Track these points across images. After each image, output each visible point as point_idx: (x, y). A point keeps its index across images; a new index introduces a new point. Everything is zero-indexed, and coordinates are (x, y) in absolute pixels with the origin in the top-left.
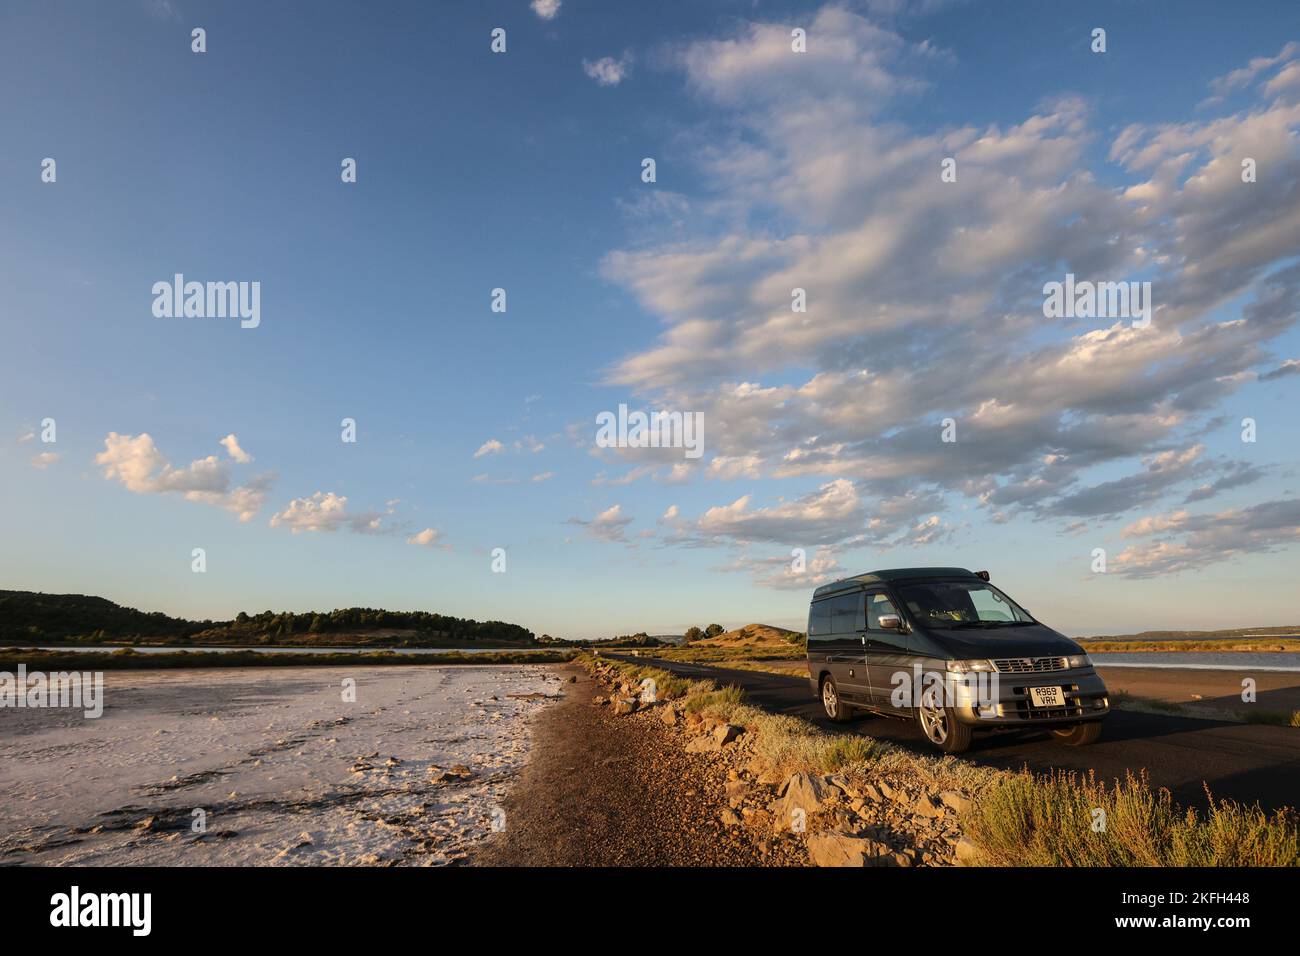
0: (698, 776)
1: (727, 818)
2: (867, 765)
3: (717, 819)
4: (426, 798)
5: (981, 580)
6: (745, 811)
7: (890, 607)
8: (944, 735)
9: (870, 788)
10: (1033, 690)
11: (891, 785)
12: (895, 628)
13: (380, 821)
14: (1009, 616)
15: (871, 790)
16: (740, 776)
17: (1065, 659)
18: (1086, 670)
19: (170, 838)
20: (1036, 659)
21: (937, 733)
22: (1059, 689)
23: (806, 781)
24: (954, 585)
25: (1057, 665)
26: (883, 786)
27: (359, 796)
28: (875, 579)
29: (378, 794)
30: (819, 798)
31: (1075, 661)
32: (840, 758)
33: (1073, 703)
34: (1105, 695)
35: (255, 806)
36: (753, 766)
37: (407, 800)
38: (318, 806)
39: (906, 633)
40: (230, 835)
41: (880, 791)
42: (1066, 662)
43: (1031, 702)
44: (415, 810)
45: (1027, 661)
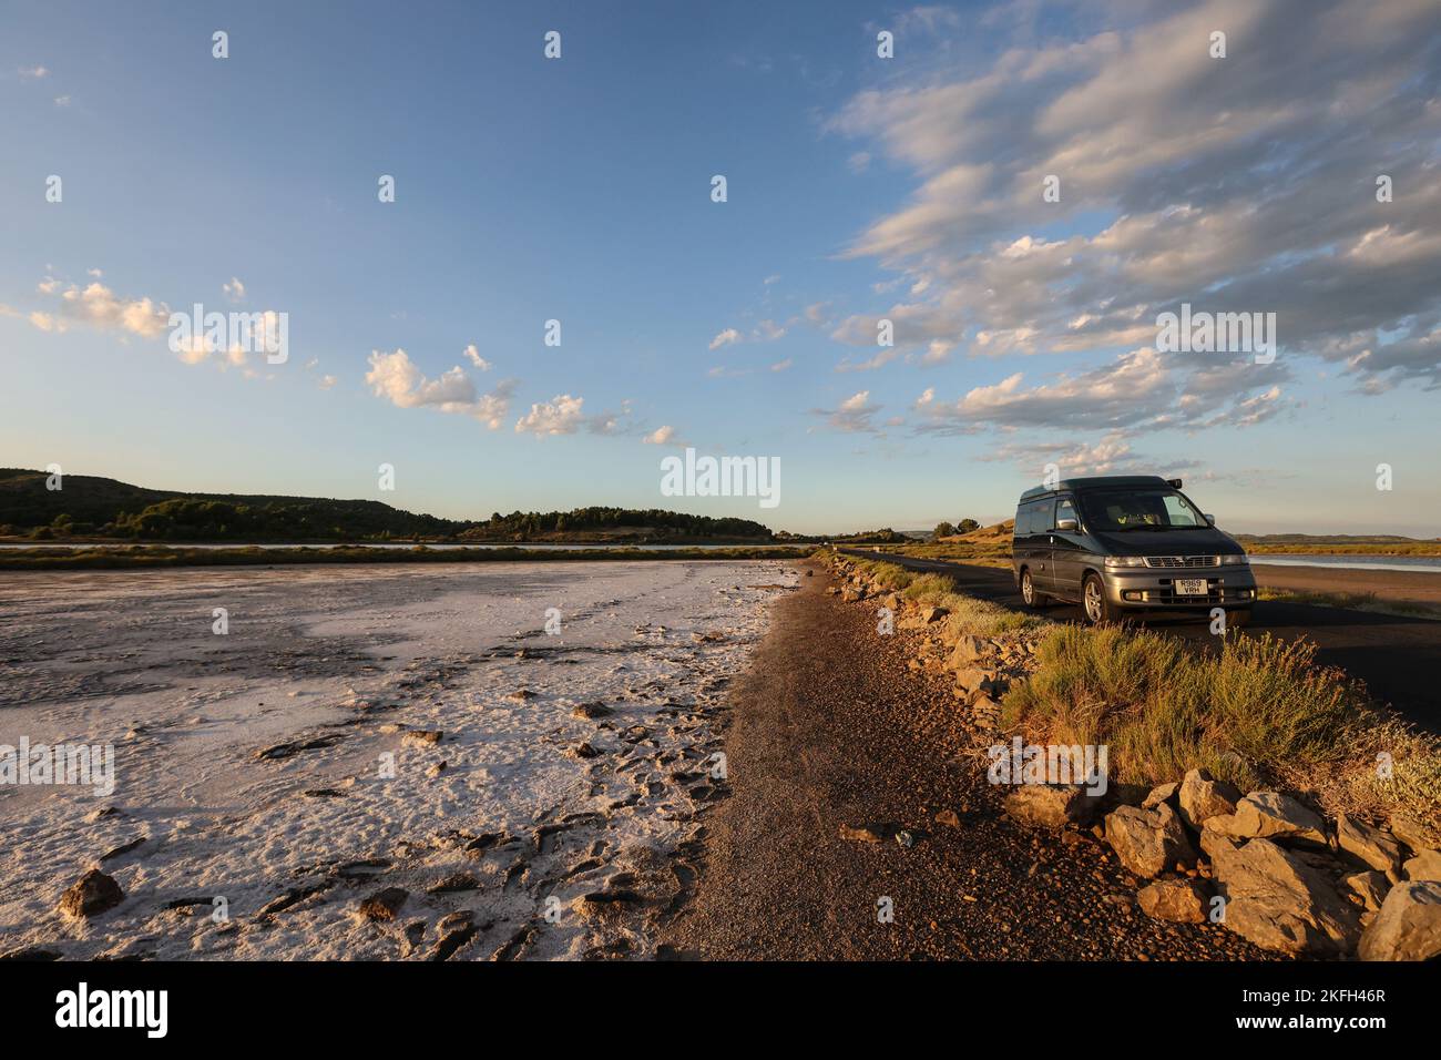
0: (902, 643)
1: (913, 664)
2: (1022, 631)
3: (906, 666)
4: (694, 650)
5: (1174, 486)
6: (927, 661)
7: (1073, 512)
8: (1099, 615)
9: (1019, 646)
10: (1178, 582)
11: (1034, 645)
12: (1075, 528)
13: (666, 660)
14: (1192, 519)
15: (1019, 648)
16: (933, 642)
17: (1219, 558)
18: (1244, 568)
19: (539, 661)
20: (1188, 558)
21: (1095, 614)
22: (1204, 582)
23: (970, 641)
25: (1210, 561)
26: (1029, 645)
27: (647, 647)
28: (1065, 487)
29: (659, 647)
30: (978, 650)
31: (1230, 560)
32: (1003, 627)
33: (1218, 593)
34: (1255, 588)
35: (579, 649)
36: (945, 636)
37: (681, 651)
38: (622, 651)
39: (1079, 533)
40: (572, 662)
41: (1026, 649)
42: (1218, 561)
43: (1175, 591)
44: (687, 656)
45: (1180, 559)
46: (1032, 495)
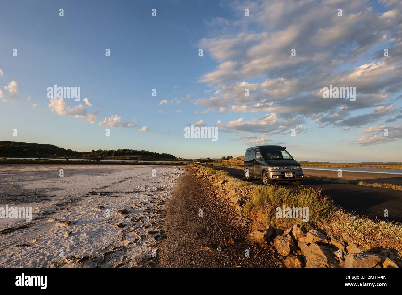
0: (214, 190)
1: (218, 196)
2: (247, 187)
3: (216, 196)
4: (154, 192)
5: (284, 148)
6: (222, 195)
7: (260, 155)
8: (266, 182)
9: (246, 191)
10: (286, 173)
11: (251, 190)
12: (260, 159)
13: (146, 195)
14: (288, 157)
15: (247, 191)
16: (223, 190)
17: (295, 167)
18: (300, 170)
19: (106, 196)
20: (288, 167)
22: (292, 173)
23: (234, 189)
24: (278, 150)
25: (293, 168)
26: (249, 191)
27: (140, 192)
28: (258, 148)
29: (144, 191)
30: (236, 192)
31: (298, 168)
32: (242, 185)
33: (295, 176)
34: (303, 175)
35: (119, 192)
36: (226, 188)
37: (150, 192)
38: (132, 193)
39: (262, 160)
40: (116, 196)
41: (248, 191)
42: (295, 168)
43: (285, 176)
44: (152, 194)
45: (286, 167)
46: (249, 150)
